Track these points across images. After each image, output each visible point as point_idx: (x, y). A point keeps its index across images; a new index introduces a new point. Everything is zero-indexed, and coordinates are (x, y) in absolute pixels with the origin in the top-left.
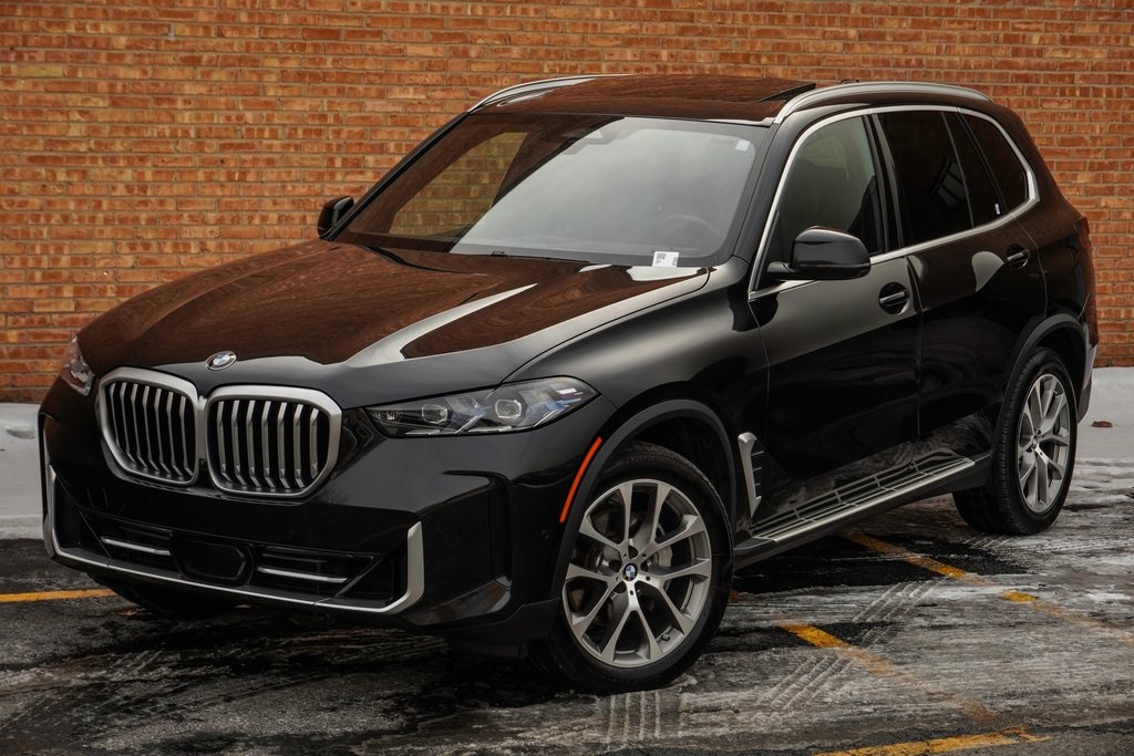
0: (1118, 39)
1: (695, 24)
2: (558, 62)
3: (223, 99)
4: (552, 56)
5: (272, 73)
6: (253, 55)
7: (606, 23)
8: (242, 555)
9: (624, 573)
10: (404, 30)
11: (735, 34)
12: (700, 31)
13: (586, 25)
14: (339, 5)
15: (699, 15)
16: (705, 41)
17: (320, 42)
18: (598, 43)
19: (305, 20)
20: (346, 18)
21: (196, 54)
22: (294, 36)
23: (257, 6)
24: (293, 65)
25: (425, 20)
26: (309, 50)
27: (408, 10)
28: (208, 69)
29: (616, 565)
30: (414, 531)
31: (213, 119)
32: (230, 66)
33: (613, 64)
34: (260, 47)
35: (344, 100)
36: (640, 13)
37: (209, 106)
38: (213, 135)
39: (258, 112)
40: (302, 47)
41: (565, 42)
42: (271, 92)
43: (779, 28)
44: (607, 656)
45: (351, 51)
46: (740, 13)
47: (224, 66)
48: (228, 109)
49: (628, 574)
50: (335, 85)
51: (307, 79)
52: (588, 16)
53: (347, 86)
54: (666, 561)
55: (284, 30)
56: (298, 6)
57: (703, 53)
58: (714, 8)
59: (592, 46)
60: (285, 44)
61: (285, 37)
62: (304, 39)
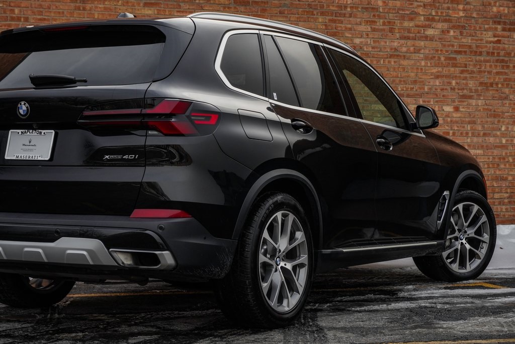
1: (468, 69)
2: (405, 86)
4: (402, 83)
7: (427, 68)
11: (486, 74)
12: (470, 72)
13: (418, 69)
15: (469, 64)
16: (472, 77)
18: (423, 77)
33: (430, 87)
36: (442, 63)
41: (408, 76)
43: (506, 71)
46: (488, 64)
52: (419, 65)
57: (471, 82)
58: (476, 61)
59: (421, 78)
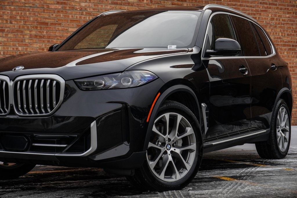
0: (276, 33)
3: (12, 43)
5: (27, 35)
6: (21, 29)
8: (27, 140)
9: (167, 147)
10: (68, 23)
14: (48, 15)
17: (42, 26)
19: (38, 19)
20: (50, 19)
21: (3, 29)
22: (34, 24)
23: (22, 15)
24: (34, 33)
25: (74, 20)
26: (39, 28)
27: (69, 17)
28: (7, 33)
29: (163, 144)
30: (93, 124)
31: (8, 49)
32: (14, 32)
34: (23, 27)
35: (50, 44)
37: (8, 45)
38: (8, 54)
39: (23, 47)
40: (37, 27)
42: (27, 41)
44: (162, 177)
45: (52, 29)
47: (12, 33)
48: (13, 46)
49: (168, 148)
50: (46, 39)
51: (38, 37)
53: (51, 40)
54: (180, 144)
55: (31, 22)
56: (35, 15)
60: (31, 26)
61: (31, 24)
62: (37, 25)
